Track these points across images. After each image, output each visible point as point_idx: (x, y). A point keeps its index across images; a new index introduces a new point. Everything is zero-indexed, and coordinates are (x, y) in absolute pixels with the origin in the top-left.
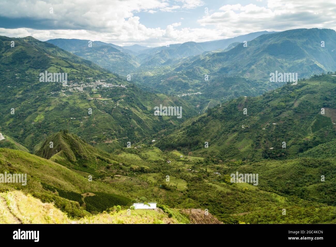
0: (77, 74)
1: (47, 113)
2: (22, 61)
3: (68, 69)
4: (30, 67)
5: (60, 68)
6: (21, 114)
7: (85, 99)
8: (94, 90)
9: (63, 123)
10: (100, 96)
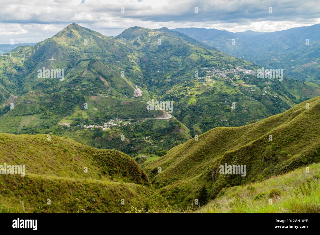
0: (216, 61)
1: (198, 96)
2: (165, 49)
3: (206, 55)
4: (173, 54)
5: (200, 55)
6: (175, 96)
7: (230, 84)
8: (236, 76)
9: (214, 106)
10: (244, 83)
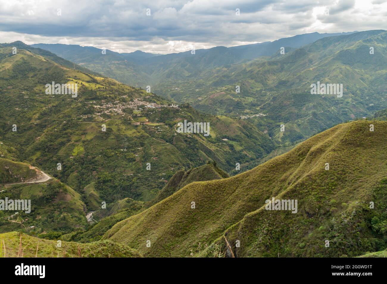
0: (106, 91)
1: (86, 143)
2: (25, 75)
3: (91, 84)
4: (39, 82)
5: (81, 84)
6: (50, 145)
7: (130, 124)
8: (136, 112)
9: (112, 156)
10: (147, 120)
